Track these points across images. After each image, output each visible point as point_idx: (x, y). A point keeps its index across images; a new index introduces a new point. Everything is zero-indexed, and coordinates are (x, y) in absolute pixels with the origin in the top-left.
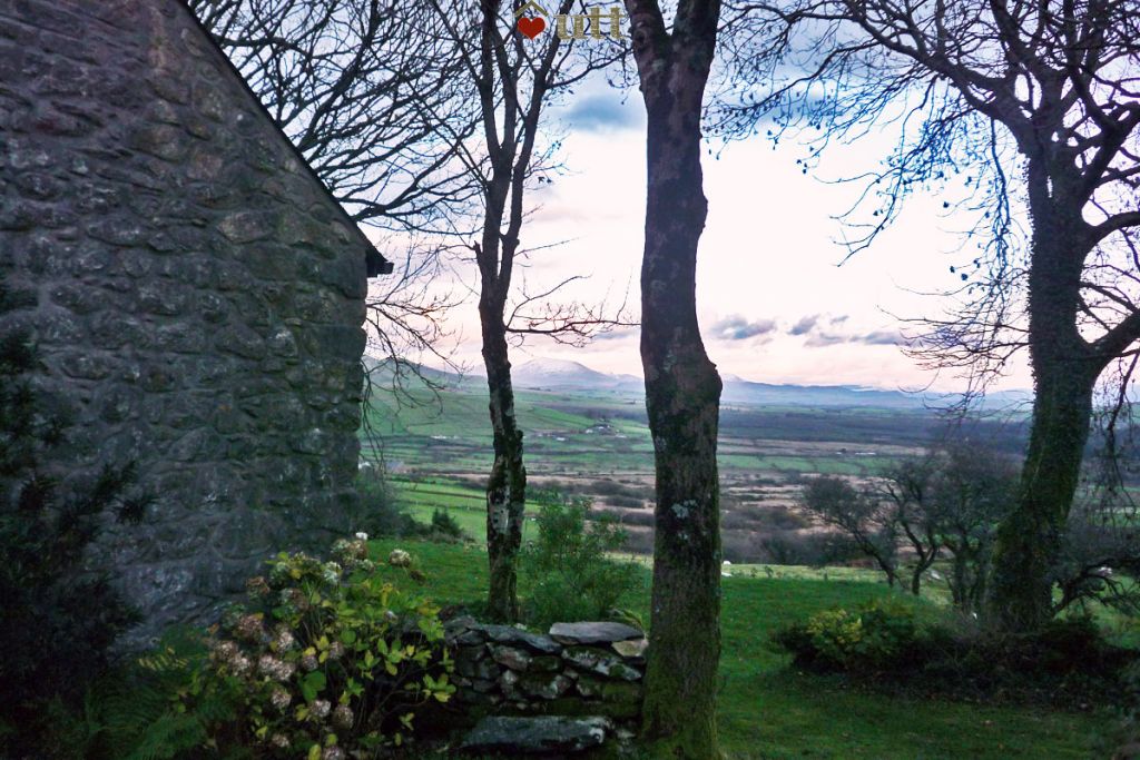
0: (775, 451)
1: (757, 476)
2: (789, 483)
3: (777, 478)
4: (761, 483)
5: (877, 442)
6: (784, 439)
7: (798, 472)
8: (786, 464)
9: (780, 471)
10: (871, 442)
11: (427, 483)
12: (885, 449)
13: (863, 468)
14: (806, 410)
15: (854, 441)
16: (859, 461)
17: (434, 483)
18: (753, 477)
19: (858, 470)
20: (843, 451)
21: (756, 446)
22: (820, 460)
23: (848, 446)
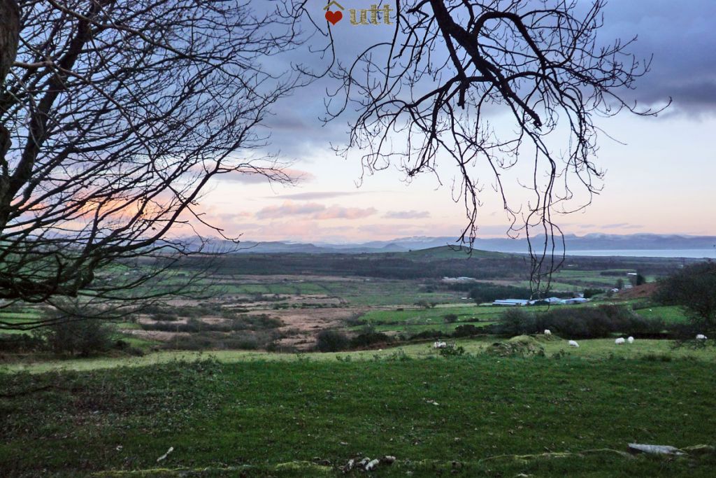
0: (245, 282)
1: (237, 297)
2: (256, 300)
3: (249, 298)
4: (240, 301)
5: (305, 274)
6: (250, 274)
7: (261, 293)
8: (253, 289)
9: (252, 294)
10: (301, 274)
11: (23, 313)
12: (310, 278)
13: (298, 289)
14: (261, 256)
15: (291, 274)
16: (295, 285)
17: (28, 312)
18: (234, 298)
19: (296, 291)
20: (285, 280)
21: (234, 279)
22: (273, 286)
23: (287, 277)
